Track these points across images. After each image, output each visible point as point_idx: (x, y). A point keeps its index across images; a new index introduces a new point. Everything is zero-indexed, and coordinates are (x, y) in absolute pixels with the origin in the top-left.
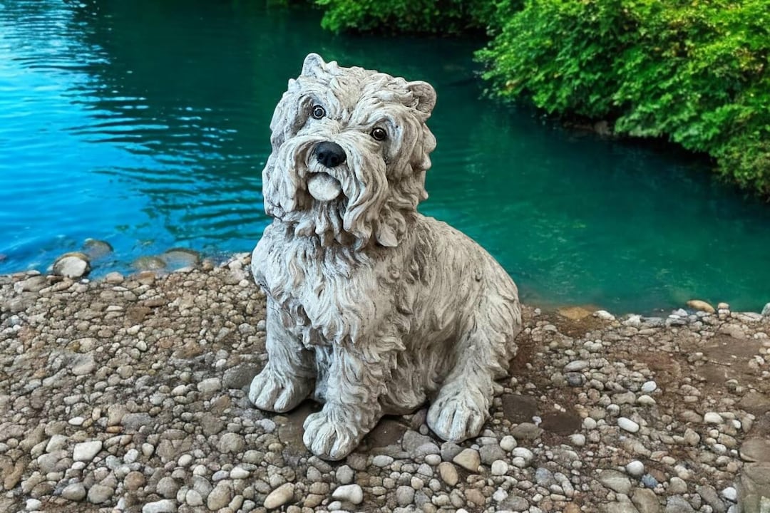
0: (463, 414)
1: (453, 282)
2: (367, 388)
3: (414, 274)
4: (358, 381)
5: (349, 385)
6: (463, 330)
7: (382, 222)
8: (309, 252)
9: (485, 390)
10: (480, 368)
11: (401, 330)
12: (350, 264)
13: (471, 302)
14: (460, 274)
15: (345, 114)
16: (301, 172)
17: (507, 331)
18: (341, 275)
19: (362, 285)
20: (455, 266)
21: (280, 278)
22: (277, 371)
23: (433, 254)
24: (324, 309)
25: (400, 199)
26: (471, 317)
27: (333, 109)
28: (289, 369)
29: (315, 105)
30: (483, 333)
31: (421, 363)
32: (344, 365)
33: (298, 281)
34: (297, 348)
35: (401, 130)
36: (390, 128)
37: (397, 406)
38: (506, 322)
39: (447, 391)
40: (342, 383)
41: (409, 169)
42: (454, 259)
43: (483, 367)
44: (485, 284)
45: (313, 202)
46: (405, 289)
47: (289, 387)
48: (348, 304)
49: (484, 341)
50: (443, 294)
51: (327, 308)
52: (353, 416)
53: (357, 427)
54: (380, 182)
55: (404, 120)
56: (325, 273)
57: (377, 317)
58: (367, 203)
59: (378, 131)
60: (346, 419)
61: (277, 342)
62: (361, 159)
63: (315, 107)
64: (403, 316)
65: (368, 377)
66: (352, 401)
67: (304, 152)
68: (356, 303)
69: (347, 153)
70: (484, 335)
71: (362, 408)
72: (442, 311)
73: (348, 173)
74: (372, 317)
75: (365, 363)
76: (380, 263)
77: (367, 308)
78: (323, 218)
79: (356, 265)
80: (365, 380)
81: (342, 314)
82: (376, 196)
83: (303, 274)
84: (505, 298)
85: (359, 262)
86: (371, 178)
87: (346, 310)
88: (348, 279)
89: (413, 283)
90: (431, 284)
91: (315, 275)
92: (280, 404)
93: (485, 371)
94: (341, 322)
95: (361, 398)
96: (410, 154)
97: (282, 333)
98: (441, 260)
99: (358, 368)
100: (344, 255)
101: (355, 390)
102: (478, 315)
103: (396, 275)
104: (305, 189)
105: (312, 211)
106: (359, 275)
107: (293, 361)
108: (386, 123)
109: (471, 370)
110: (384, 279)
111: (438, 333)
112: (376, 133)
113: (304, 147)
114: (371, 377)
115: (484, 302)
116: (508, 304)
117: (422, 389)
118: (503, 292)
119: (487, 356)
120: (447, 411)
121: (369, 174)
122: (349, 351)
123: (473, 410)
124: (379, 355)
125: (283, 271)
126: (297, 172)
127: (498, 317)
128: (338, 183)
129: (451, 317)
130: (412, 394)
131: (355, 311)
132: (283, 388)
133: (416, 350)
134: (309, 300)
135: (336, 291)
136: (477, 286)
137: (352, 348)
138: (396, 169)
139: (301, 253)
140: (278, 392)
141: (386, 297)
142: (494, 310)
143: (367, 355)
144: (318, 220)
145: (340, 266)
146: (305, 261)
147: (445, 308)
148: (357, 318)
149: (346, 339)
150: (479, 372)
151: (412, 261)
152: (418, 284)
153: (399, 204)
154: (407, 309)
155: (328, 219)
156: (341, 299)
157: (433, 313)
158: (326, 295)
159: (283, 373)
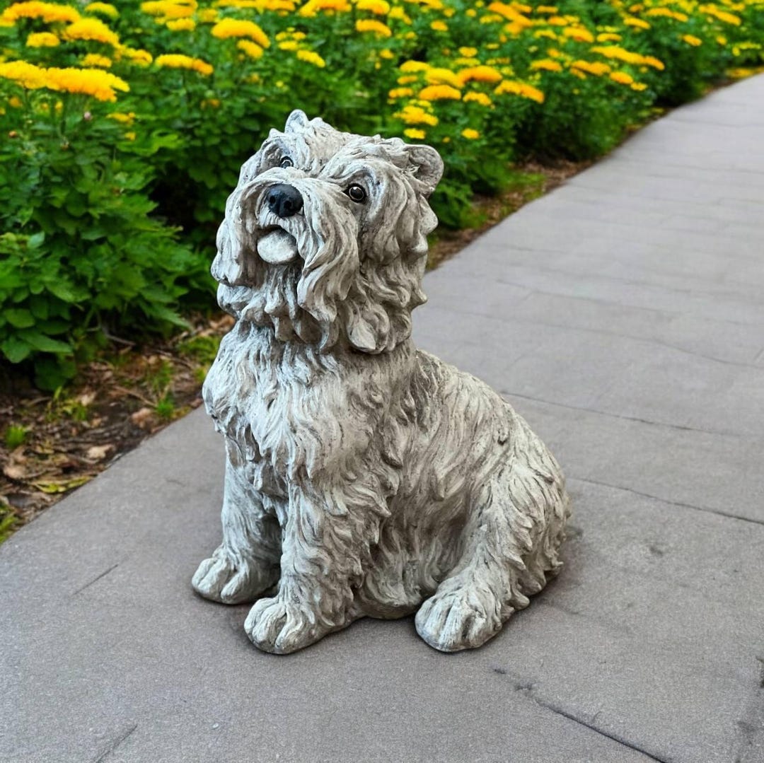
0: (461, 612)
1: (463, 434)
2: (330, 554)
3: (409, 412)
4: (317, 540)
5: (305, 545)
6: (473, 506)
7: (355, 313)
8: (264, 351)
9: (499, 592)
10: (493, 560)
11: (385, 487)
12: (313, 369)
13: (487, 468)
14: (475, 429)
15: (315, 164)
16: (249, 227)
17: (535, 514)
18: (299, 382)
19: (325, 398)
20: (469, 416)
21: (225, 387)
22: (231, 547)
23: (439, 394)
24: (273, 425)
25: (382, 287)
26: (486, 488)
27: (300, 157)
28: (245, 544)
29: (282, 157)
30: (499, 507)
31: (417, 550)
32: (299, 516)
33: (245, 389)
34: (257, 515)
35: (383, 186)
36: (370, 185)
37: (379, 603)
38: (534, 501)
39: (448, 585)
40: (296, 543)
41: (393, 246)
42: (468, 406)
43: (498, 559)
44: (511, 452)
45: (266, 274)
46: (393, 428)
47: (244, 569)
48: (303, 418)
49: (500, 520)
50: (448, 448)
51: (278, 424)
52: (311, 595)
53: (315, 612)
54: (345, 240)
55: (390, 177)
56: (280, 379)
57: (345, 446)
58: (325, 267)
59: (355, 188)
60: (302, 599)
61: (233, 506)
62: (320, 204)
63: (283, 159)
64: (389, 468)
65: (330, 535)
66: (308, 570)
68: (315, 419)
69: (305, 198)
70: (501, 512)
71: (322, 585)
72: (445, 471)
73: (305, 226)
74: (336, 444)
75: (328, 515)
76: (354, 374)
77: (330, 429)
78: (276, 294)
79: (320, 371)
80: (327, 539)
81: (295, 432)
82: (338, 258)
83: (254, 380)
84: (539, 474)
85: (325, 368)
86: (332, 231)
87: (300, 427)
88: (309, 386)
89: (406, 425)
90: (432, 432)
91: (267, 380)
92: (229, 589)
93: (501, 564)
94: (294, 445)
95: (321, 567)
96: (395, 222)
97: (240, 494)
98: (450, 403)
99: (317, 519)
100: (306, 357)
101: (313, 552)
102: (494, 484)
103: (378, 398)
104: (253, 250)
105: (264, 285)
106: (323, 384)
107: (252, 535)
108: (367, 178)
109: (481, 561)
110: (358, 398)
111: (440, 505)
112: (354, 194)
114: (334, 536)
115: (506, 472)
116: (542, 483)
117: (417, 587)
118: (535, 465)
119: (504, 541)
120: (440, 606)
121: (330, 226)
122: (306, 494)
123: (476, 610)
124: (348, 507)
125: (231, 379)
126: (244, 225)
127: (524, 492)
128: (293, 242)
129: (457, 485)
130: (401, 588)
131: (312, 430)
132: (236, 571)
133: (411, 529)
134: (258, 416)
135: (290, 402)
136: (499, 450)
137: (310, 487)
138: (375, 241)
139: (253, 353)
140: (228, 574)
142: (518, 482)
143: (329, 501)
144: (269, 295)
145: (299, 370)
146: (258, 363)
147: (450, 468)
148: (315, 440)
149: (301, 468)
150: (492, 565)
151: (406, 393)
152: (414, 429)
153: (380, 294)
154: (395, 458)
155: (283, 296)
156: (295, 411)
157: (433, 472)
158: (278, 406)
159: (237, 551)
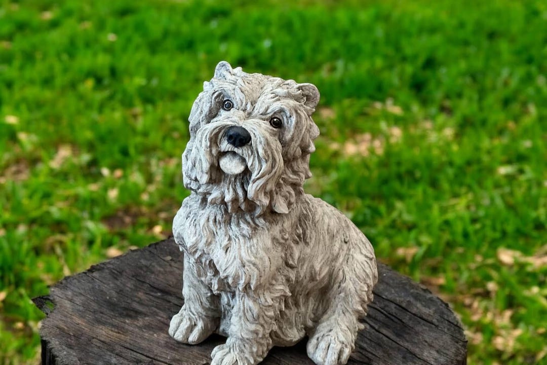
0: (336, 347)
1: (328, 242)
2: (262, 326)
3: (299, 236)
4: (255, 320)
5: (248, 324)
6: (334, 281)
7: (277, 194)
8: (219, 217)
9: (351, 328)
10: (348, 311)
11: (288, 280)
12: (251, 227)
13: (341, 259)
14: (333, 237)
15: (249, 106)
16: (214, 151)
17: (368, 282)
18: (244, 236)
19: (260, 244)
20: (330, 231)
21: (195, 238)
22: (191, 311)
23: (313, 221)
24: (230, 263)
25: (291, 176)
26: (341, 271)
27: (239, 102)
28: (200, 310)
29: (225, 99)
30: (350, 282)
31: (301, 306)
32: (244, 308)
33: (209, 241)
34: (207, 293)
35: (294, 119)
36: (285, 118)
37: (283, 340)
38: (367, 275)
39: (323, 328)
40: (242, 321)
41: (299, 152)
42: (329, 225)
43: (350, 310)
44: (351, 246)
45: (223, 177)
46: (292, 248)
47: (200, 324)
48: (249, 259)
49: (351, 290)
50: (320, 252)
51: (233, 262)
52: (251, 348)
53: (253, 356)
54: (278, 160)
55: (296, 111)
56: (231, 234)
57: (272, 269)
58: (267, 177)
59: (275, 120)
60: (245, 350)
61: (192, 289)
62: (262, 139)
63: (225, 101)
64: (290, 269)
65: (263, 317)
66: (250, 336)
67: (217, 134)
68: (255, 258)
69: (252, 135)
70: (351, 285)
71: (257, 342)
72: (319, 266)
73: (252, 152)
74: (267, 270)
75: (261, 306)
76: (274, 226)
77: (264, 262)
78: (231, 189)
79: (255, 228)
80: (261, 319)
81: (244, 266)
82: (274, 171)
83: (214, 235)
84: (366, 257)
85: (258, 226)
86: (270, 155)
87: (247, 264)
88: (250, 238)
89: (297, 243)
90: (311, 245)
91: (223, 236)
92: (193, 337)
93: (351, 312)
94: (243, 274)
95: (257, 334)
96: (300, 139)
97: (195, 282)
98: (319, 226)
99: (256, 310)
100: (246, 220)
101: (253, 327)
102: (346, 269)
103: (287, 236)
104: (217, 165)
105: (222, 183)
106: (258, 235)
107: (204, 304)
108: (282, 113)
109: (341, 312)
110: (277, 240)
111: (316, 283)
112: (274, 122)
113: (217, 130)
114: (265, 317)
115: (351, 259)
116: (369, 261)
117: (303, 326)
118: (364, 252)
119: (354, 301)
120: (323, 345)
121: (269, 152)
122: (249, 296)
123: (343, 343)
124: (272, 300)
125: (198, 233)
126: (211, 151)
127: (362, 271)
128: (243, 160)
129: (325, 271)
130: (295, 330)
131: (254, 264)
132: (195, 325)
133: (298, 296)
134: (218, 256)
135: (240, 249)
136: (345, 247)
137: (252, 294)
138: (289, 151)
139: (212, 218)
140: (191, 328)
141: (278, 254)
142: (358, 265)
143: (262, 300)
144: (226, 191)
145: (243, 229)
146: (215, 224)
147: (322, 263)
148: (256, 269)
149: (247, 287)
150: (347, 314)
151: (297, 226)
152: (302, 244)
153: (290, 180)
154: (293, 264)
155: (235, 190)
156: (243, 254)
157: (312, 267)
158: (232, 251)
159: (195, 313)
